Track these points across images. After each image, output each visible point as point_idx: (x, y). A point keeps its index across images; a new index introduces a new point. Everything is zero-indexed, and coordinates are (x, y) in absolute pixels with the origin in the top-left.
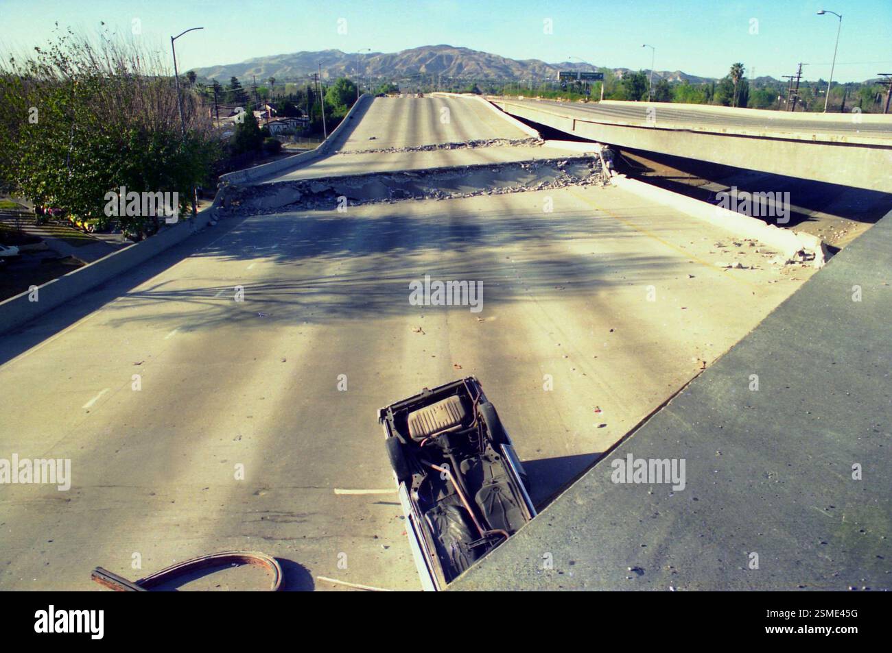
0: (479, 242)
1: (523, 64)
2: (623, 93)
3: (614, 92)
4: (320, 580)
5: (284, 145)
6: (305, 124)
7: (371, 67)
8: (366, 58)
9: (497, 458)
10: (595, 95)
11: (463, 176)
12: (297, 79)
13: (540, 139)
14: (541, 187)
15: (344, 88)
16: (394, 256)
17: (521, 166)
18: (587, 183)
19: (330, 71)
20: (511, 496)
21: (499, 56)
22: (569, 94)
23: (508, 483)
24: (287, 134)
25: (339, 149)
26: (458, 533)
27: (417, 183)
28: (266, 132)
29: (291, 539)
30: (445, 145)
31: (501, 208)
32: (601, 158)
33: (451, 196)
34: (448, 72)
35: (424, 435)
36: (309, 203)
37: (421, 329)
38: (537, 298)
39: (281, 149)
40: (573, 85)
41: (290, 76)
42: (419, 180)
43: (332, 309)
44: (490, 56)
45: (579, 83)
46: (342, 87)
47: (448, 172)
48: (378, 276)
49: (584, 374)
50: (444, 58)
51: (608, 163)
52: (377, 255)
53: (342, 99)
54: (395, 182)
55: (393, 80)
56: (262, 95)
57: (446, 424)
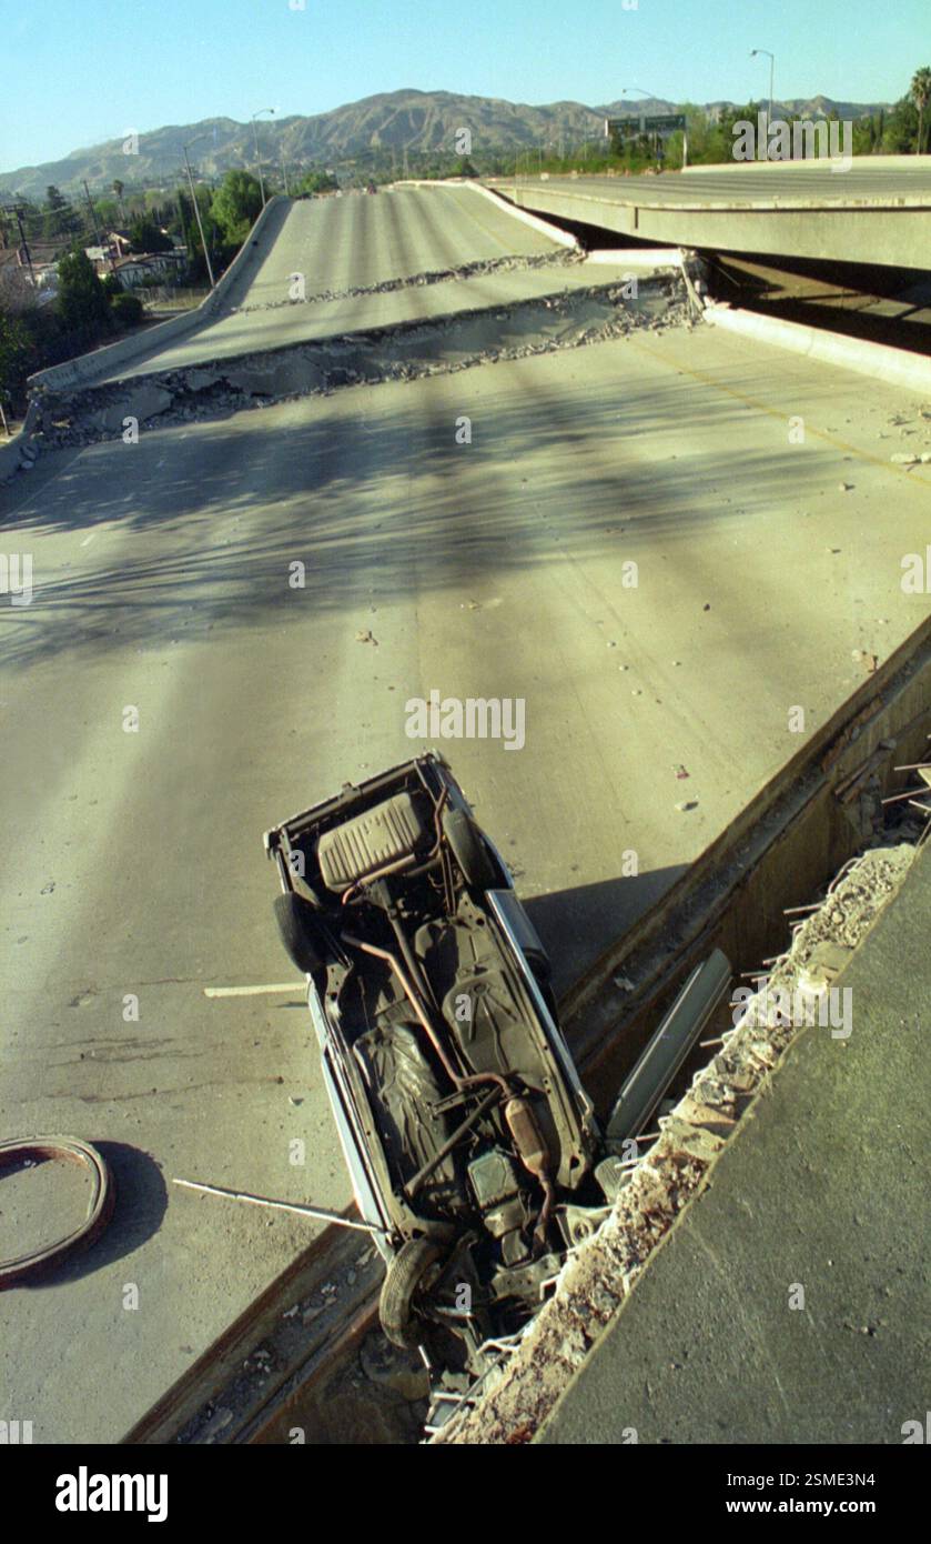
0: (479, 454)
1: (546, 113)
2: (723, 149)
3: (706, 149)
4: (178, 1185)
5: (148, 305)
6: (182, 263)
7: (288, 145)
8: (277, 130)
9: (480, 922)
10: (674, 158)
11: (447, 333)
12: (163, 179)
13: (578, 250)
14: (583, 339)
15: (241, 189)
16: (330, 496)
17: (546, 304)
18: (663, 325)
19: (217, 160)
20: (508, 1002)
21: (504, 101)
22: (627, 161)
23: (503, 973)
24: (151, 284)
25: (238, 303)
26: (415, 1082)
27: (367, 354)
28: (114, 285)
29: (131, 1097)
30: (417, 278)
31: (514, 385)
32: (685, 275)
33: (428, 371)
34: (420, 141)
35: (348, 880)
36: (187, 411)
37: (370, 634)
38: (574, 555)
39: (145, 314)
40: (633, 143)
41: (151, 175)
42: (370, 350)
43: (222, 611)
44: (489, 102)
45: (645, 139)
46: (236, 188)
47: (419, 329)
48: (301, 537)
49: (658, 701)
50: (411, 115)
51: (697, 283)
52: (300, 498)
53: (239, 209)
54: (330, 357)
55: (326, 166)
56: (105, 217)
57: (386, 854)
